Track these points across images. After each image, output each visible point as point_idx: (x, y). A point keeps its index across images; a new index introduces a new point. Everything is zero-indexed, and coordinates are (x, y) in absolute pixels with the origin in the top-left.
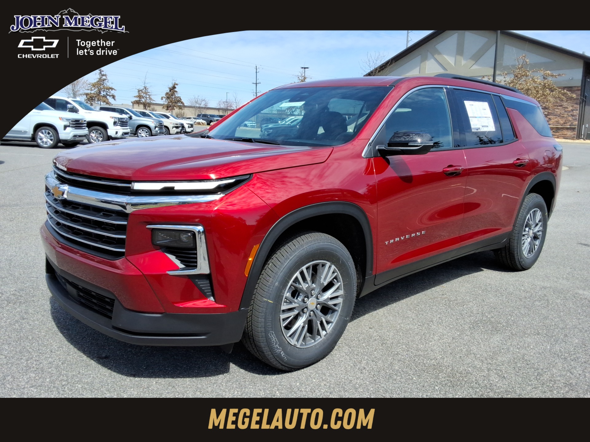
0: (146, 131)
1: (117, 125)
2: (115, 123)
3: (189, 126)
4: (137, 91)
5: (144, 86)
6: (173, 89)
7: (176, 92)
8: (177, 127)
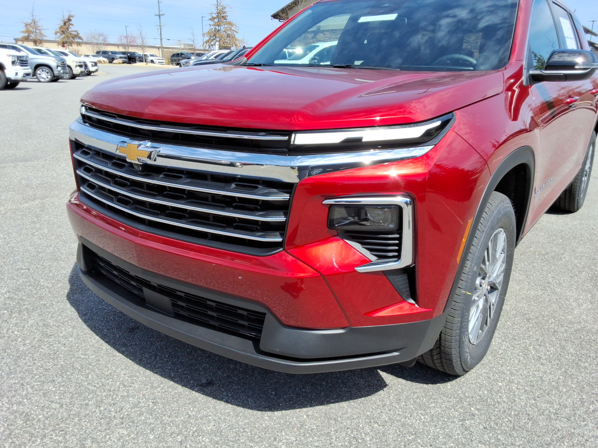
0: (47, 71)
1: (16, 65)
2: (13, 63)
3: (92, 65)
4: (24, 25)
5: (32, 19)
6: (67, 22)
7: (72, 25)
8: (81, 66)
